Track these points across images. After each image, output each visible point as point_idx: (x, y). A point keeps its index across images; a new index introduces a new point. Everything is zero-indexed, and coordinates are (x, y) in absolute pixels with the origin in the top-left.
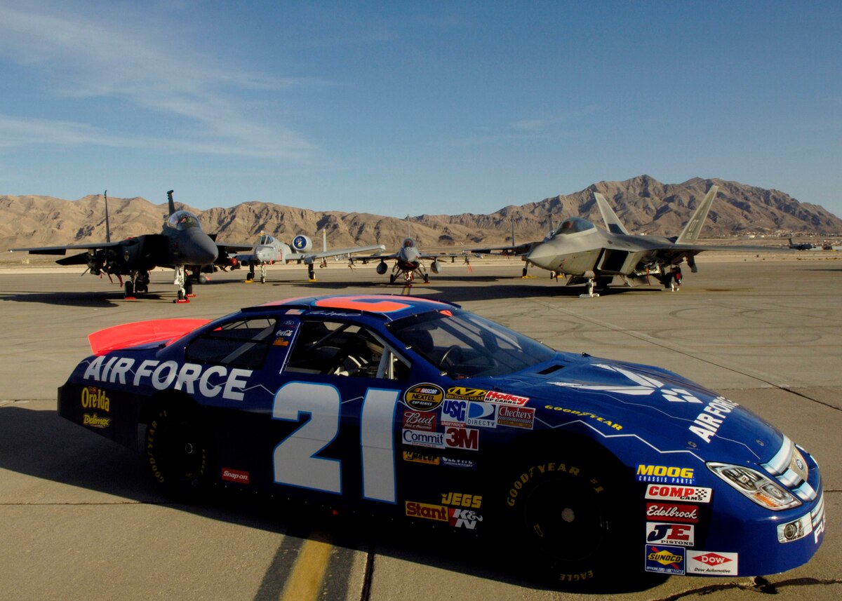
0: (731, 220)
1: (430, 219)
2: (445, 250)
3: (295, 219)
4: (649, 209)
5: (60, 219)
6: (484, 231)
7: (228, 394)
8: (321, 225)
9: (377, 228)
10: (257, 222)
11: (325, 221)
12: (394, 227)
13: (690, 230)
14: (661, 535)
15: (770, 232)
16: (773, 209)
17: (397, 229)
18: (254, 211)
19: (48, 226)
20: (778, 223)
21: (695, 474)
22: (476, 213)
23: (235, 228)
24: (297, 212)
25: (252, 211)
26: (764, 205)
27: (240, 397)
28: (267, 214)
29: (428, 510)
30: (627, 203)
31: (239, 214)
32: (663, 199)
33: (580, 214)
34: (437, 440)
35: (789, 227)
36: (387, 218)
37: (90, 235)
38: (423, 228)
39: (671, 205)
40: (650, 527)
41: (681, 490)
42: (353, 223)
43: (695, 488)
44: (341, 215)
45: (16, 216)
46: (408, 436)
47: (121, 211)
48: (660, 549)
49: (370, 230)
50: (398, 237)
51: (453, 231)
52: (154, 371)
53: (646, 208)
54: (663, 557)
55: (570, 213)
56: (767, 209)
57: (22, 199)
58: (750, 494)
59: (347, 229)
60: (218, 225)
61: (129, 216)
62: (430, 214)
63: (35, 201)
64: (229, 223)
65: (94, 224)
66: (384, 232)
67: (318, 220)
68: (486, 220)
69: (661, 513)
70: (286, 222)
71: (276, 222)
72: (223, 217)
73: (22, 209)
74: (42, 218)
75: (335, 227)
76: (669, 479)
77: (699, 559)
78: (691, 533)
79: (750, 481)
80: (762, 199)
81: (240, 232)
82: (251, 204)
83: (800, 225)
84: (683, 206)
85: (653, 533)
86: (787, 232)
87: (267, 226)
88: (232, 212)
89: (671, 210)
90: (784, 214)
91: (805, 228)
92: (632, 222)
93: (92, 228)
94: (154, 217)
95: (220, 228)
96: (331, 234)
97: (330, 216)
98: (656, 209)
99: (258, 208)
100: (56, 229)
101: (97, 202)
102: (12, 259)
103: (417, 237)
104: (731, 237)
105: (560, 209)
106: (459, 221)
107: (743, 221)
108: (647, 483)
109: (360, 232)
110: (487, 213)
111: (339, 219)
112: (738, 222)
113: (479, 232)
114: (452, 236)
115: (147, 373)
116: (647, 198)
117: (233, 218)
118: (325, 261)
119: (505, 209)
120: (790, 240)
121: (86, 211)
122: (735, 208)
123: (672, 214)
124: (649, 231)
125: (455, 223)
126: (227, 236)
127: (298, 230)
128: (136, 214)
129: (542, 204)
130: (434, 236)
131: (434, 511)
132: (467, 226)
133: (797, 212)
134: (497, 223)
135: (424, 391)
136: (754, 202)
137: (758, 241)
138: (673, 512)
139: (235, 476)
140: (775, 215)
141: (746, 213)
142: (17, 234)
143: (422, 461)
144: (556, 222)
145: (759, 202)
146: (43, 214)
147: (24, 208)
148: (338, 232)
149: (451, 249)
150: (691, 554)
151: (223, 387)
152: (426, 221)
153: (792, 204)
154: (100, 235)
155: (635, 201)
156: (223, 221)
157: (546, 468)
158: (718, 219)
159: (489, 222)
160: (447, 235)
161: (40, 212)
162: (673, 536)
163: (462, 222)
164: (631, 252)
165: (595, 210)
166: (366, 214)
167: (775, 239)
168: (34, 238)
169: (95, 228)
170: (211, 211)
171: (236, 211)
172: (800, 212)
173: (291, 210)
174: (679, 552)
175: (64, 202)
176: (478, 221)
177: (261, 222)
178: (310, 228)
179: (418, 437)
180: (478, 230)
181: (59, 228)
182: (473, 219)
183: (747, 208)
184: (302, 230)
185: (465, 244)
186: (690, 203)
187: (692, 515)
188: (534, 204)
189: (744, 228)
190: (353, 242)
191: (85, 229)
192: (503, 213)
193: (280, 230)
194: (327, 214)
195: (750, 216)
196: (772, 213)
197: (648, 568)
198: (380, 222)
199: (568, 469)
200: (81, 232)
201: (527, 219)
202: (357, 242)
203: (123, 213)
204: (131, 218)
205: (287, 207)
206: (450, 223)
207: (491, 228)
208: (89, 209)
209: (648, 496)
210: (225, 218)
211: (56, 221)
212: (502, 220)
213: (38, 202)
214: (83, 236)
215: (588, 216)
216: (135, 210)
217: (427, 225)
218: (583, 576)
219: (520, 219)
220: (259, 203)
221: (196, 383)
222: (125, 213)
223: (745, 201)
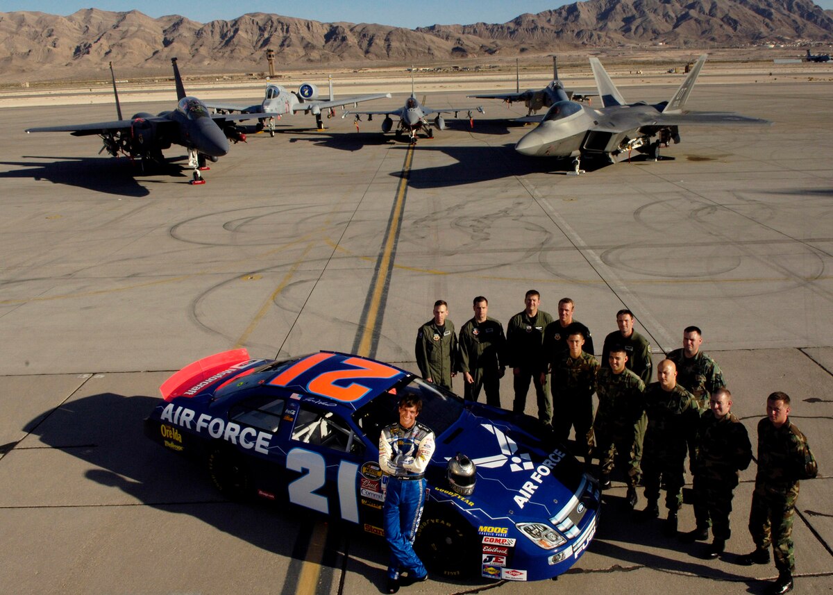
0: (752, 29)
1: (443, 29)
2: (458, 63)
3: (301, 32)
4: (669, 16)
5: (55, 37)
6: (499, 42)
7: (258, 449)
8: (328, 37)
9: (387, 40)
10: (261, 35)
11: (333, 34)
12: (404, 39)
13: (677, 98)
14: (490, 560)
15: (790, 42)
16: (796, 17)
17: (408, 40)
18: (257, 23)
19: (43, 44)
20: (799, 32)
21: (508, 531)
22: (490, 22)
23: (239, 41)
24: (303, 24)
25: (255, 23)
26: (786, 12)
27: (266, 452)
28: (271, 27)
29: (376, 530)
30: (646, 10)
31: (242, 27)
32: (684, 6)
33: (598, 23)
34: (379, 497)
35: (810, 36)
36: (397, 29)
37: (88, 53)
38: (435, 39)
39: (693, 13)
40: (484, 557)
41: (500, 540)
42: (362, 35)
43: (507, 539)
44: (349, 26)
45: (9, 35)
46: (364, 492)
47: (118, 26)
48: (489, 567)
49: (380, 42)
50: (409, 49)
51: (466, 42)
52: (209, 424)
53: (666, 15)
54: (491, 571)
55: (587, 20)
56: (789, 17)
57: (12, 15)
58: (536, 540)
59: (356, 41)
60: (221, 40)
61: (127, 31)
62: (442, 24)
63: (25, 16)
64: (233, 37)
65: (91, 42)
66: (394, 44)
67: (326, 32)
68: (500, 30)
69: (489, 550)
70: (292, 35)
71: (281, 35)
72: (225, 31)
73: (14, 28)
74: (35, 36)
75: (344, 39)
76: (495, 534)
77: (508, 572)
78: (504, 560)
79: (539, 532)
80: (785, 6)
81: (244, 47)
82: (254, 15)
83: (821, 34)
84: (704, 13)
85: (485, 560)
86: (807, 41)
87: (272, 39)
88: (234, 25)
89: (691, 18)
90: (806, 21)
91: (825, 37)
92: (650, 31)
93: (90, 46)
94: (152, 32)
95: (223, 44)
96: (340, 47)
97: (337, 27)
98: (676, 16)
99: (262, 19)
100: (52, 48)
101: (91, 17)
102: (12, 82)
103: (429, 49)
104: (750, 47)
105: (577, 17)
106: (472, 31)
107: (763, 30)
108: (483, 536)
109: (370, 44)
110: (502, 22)
111: (347, 31)
112: (758, 30)
113: (493, 43)
114: (465, 48)
115: (205, 425)
116: (667, 5)
117: (236, 31)
118: (332, 111)
119: (520, 17)
120: (808, 51)
121: (80, 27)
122: (757, 15)
123: (692, 22)
124: (667, 41)
125: (469, 33)
126: (232, 51)
127: (305, 43)
128: (133, 29)
129: (558, 12)
130: (446, 48)
131: (380, 531)
132: (480, 36)
133: (819, 20)
134: (512, 33)
135: (372, 467)
136: (776, 9)
137: (777, 51)
138: (496, 550)
139: (266, 495)
140: (797, 23)
141: (767, 20)
142: (12, 54)
143: (372, 506)
144: (573, 31)
145: (782, 9)
146: (36, 32)
147: (15, 26)
148: (347, 45)
149: (465, 62)
150: (504, 570)
151: (255, 443)
152: (438, 31)
153: (815, 11)
154: (99, 53)
155: (655, 8)
156: (226, 35)
157: (435, 521)
158: (739, 27)
159: (503, 32)
160: (460, 46)
161: (33, 30)
162: (496, 561)
163: (475, 32)
164: (615, 134)
165: (613, 17)
166: (375, 25)
167: (794, 49)
168: (30, 58)
169: (93, 45)
170: (213, 24)
171: (239, 23)
172: (823, 20)
173: (297, 22)
174: (498, 568)
175: (57, 17)
176: (492, 31)
177: (266, 35)
178: (318, 41)
179: (369, 493)
180: (492, 41)
181: (54, 47)
182: (487, 29)
183: (769, 15)
184: (309, 43)
185: (478, 56)
186: (711, 11)
187: (505, 552)
188: (550, 11)
189: (764, 37)
190: (363, 56)
191: (83, 47)
192: (518, 21)
193: (286, 43)
194: (335, 25)
195: (771, 25)
196: (794, 21)
197: (483, 575)
198: (390, 33)
199: (445, 523)
200: (78, 50)
201: (542, 28)
202: (367, 55)
203: (120, 28)
204: (129, 34)
205: (291, 18)
206: (463, 33)
207: (506, 38)
208: (83, 25)
209: (483, 542)
210: (227, 32)
211: (51, 39)
212: (517, 30)
213: (30, 19)
214: (81, 55)
215: (606, 25)
216: (132, 25)
217: (438, 36)
218: (455, 573)
219: (536, 28)
220: (263, 14)
221: (238, 438)
222: (122, 28)
223: (767, 8)
